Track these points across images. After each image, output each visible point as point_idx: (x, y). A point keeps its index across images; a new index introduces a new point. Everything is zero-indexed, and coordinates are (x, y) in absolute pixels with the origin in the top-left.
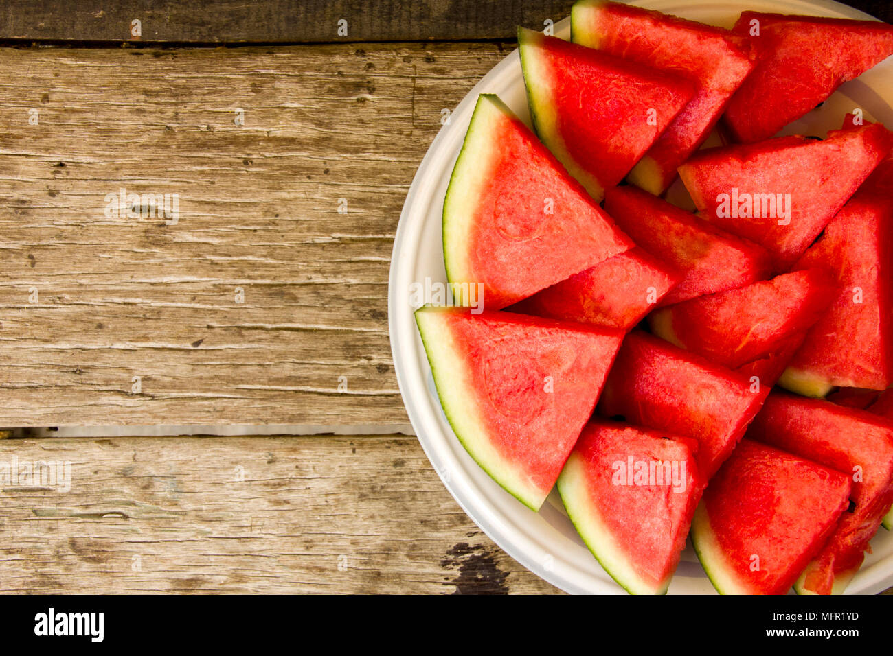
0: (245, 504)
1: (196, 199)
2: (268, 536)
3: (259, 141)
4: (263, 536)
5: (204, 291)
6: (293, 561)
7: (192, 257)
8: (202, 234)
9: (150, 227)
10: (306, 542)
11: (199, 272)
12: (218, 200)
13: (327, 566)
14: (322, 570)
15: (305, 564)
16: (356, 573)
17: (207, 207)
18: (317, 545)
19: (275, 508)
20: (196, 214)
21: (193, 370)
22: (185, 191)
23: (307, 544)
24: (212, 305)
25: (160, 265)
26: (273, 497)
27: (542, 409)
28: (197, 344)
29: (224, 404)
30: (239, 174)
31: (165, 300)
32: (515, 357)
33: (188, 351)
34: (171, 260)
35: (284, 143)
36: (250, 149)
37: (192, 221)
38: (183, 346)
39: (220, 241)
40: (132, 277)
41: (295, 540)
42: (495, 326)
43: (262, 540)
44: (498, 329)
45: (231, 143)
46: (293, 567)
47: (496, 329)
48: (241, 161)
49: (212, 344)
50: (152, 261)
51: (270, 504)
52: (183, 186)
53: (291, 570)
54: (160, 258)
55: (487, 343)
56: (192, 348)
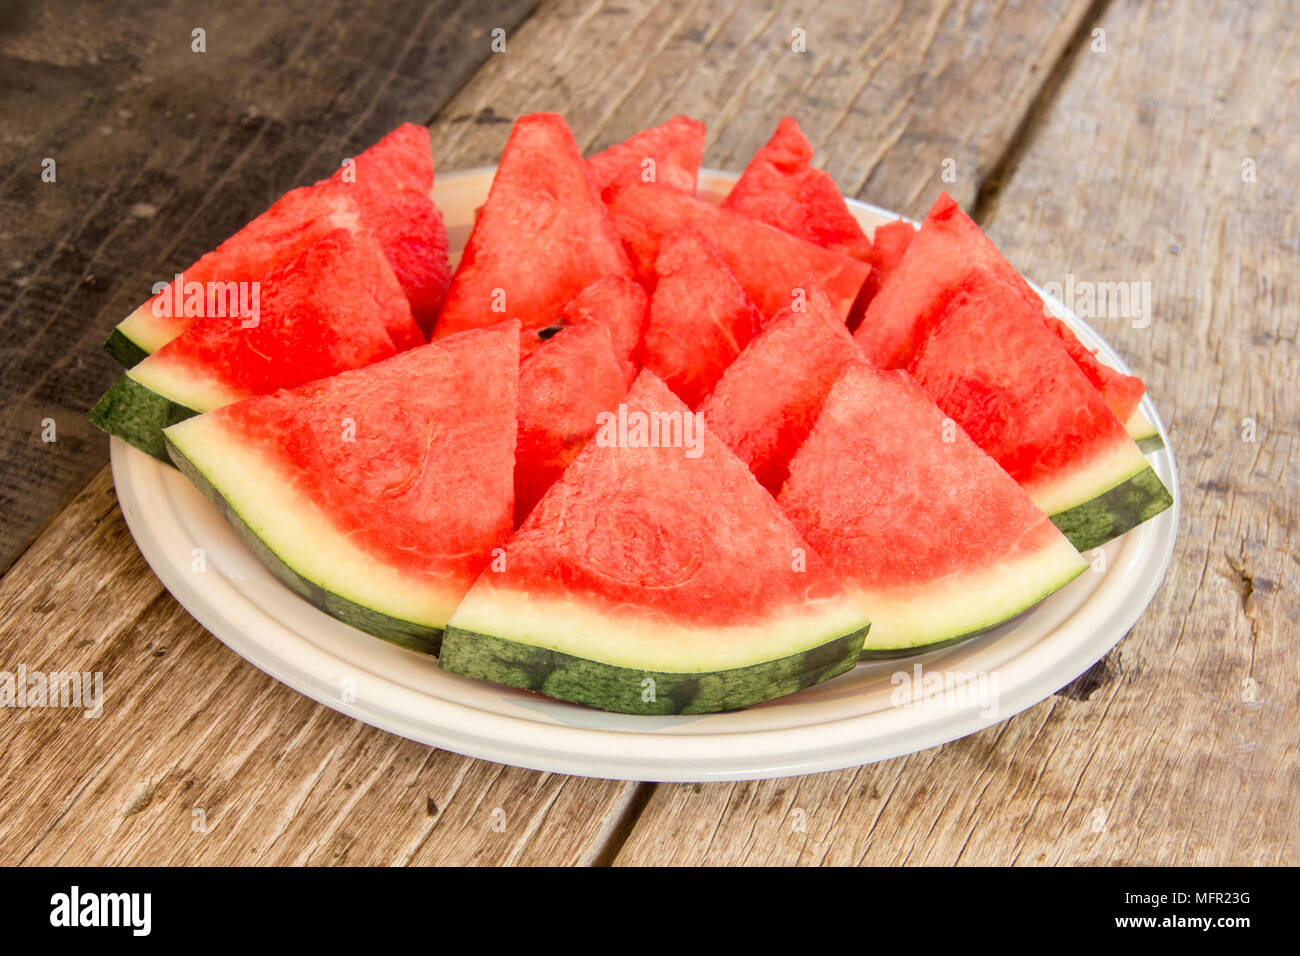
0: (758, 845)
1: (174, 731)
2: (831, 837)
3: (135, 628)
4: (827, 843)
5: (343, 771)
6: (891, 820)
7: (274, 766)
8: (241, 743)
9: (180, 801)
10: (863, 793)
11: (306, 767)
12: (196, 707)
13: (918, 784)
14: (922, 791)
15: (903, 808)
16: (945, 755)
17: (199, 722)
18: (876, 783)
19: (783, 810)
20: (202, 740)
21: (477, 828)
22: (150, 738)
23: (868, 793)
24: (375, 768)
25: (258, 808)
26: (764, 806)
27: (705, 521)
28: (432, 809)
29: (563, 810)
30: (172, 668)
31: (326, 823)
32: (601, 518)
33: (437, 826)
34: (259, 793)
35: (162, 603)
36: (140, 642)
37: (210, 747)
38: (425, 831)
39: (270, 726)
40: (254, 850)
41: (853, 805)
42: (538, 520)
43: (835, 845)
44: (545, 518)
45: (113, 659)
46: (902, 824)
47: (543, 521)
48: (152, 659)
49: (445, 791)
50: (244, 817)
51: (774, 812)
52: (140, 738)
53: (907, 828)
54: (246, 804)
55: (558, 545)
56: (434, 820)
